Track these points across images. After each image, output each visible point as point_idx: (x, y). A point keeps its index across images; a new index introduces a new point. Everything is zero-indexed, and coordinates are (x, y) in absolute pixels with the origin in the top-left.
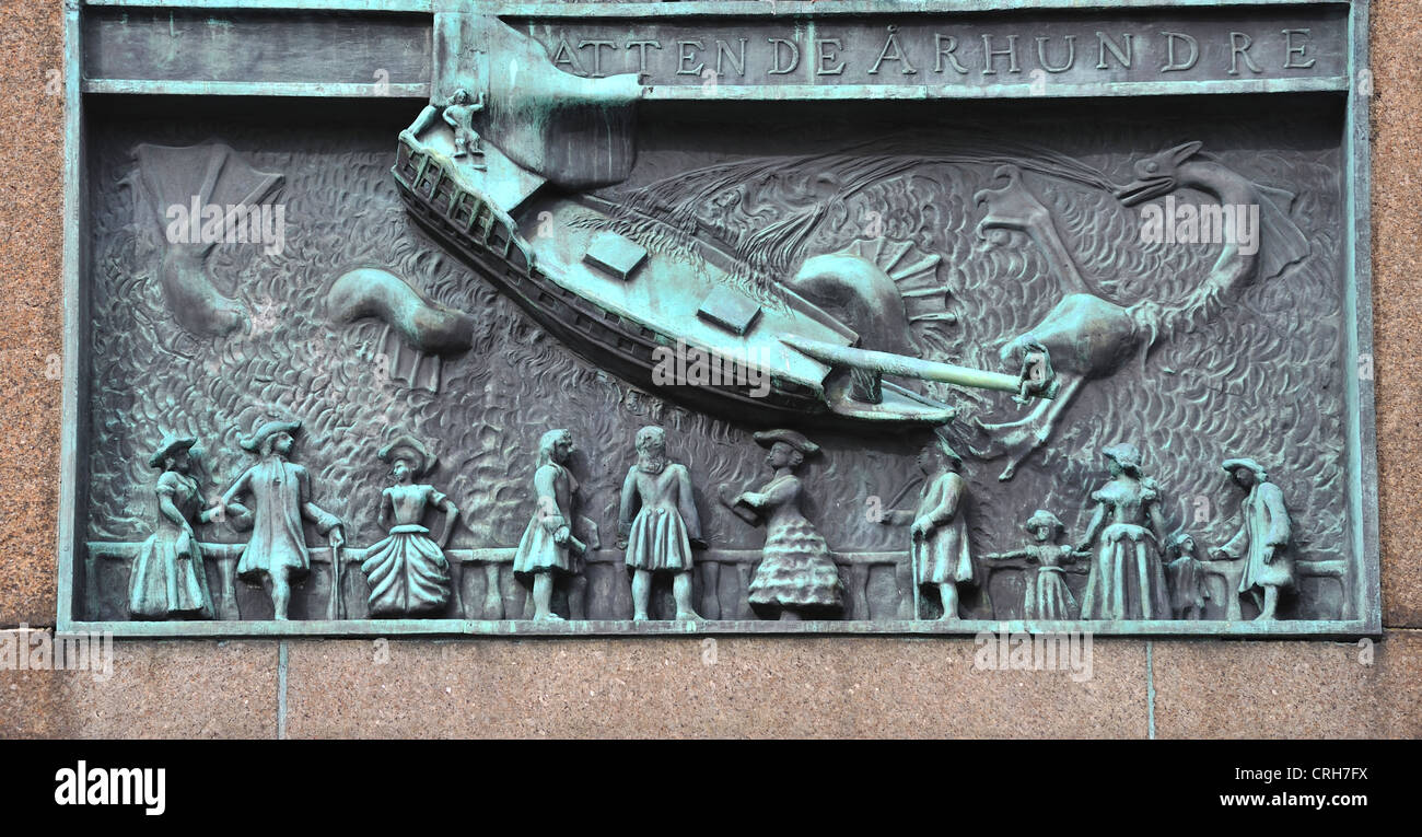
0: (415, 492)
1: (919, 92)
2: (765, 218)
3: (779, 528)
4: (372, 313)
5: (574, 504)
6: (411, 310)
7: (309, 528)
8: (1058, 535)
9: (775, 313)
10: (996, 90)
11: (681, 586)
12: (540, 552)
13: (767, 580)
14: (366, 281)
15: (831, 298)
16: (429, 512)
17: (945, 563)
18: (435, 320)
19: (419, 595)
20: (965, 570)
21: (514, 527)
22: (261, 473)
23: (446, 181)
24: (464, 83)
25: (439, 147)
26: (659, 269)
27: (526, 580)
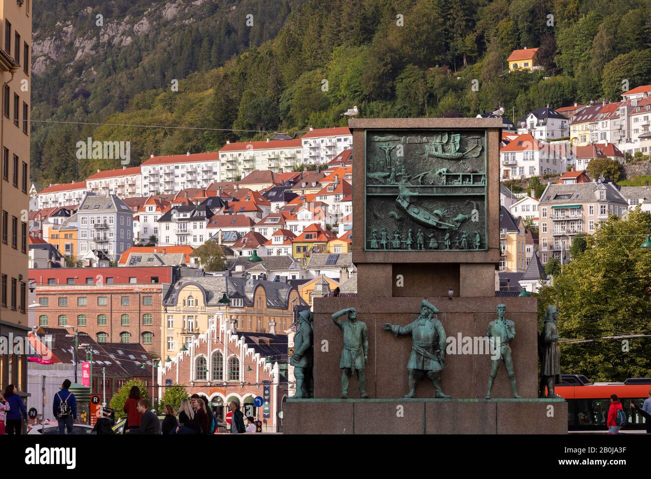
0: (397, 235)
1: (445, 195)
2: (430, 206)
3: (432, 240)
4: (393, 216)
5: (412, 236)
6: (397, 216)
7: (387, 239)
8: (458, 239)
9: (432, 217)
10: (452, 195)
11: (423, 246)
12: (409, 242)
13: (431, 245)
14: (392, 213)
15: (437, 215)
16: (399, 237)
17: (448, 243)
18: (399, 218)
19: (398, 246)
20: (450, 244)
21: (406, 239)
22: (383, 233)
23: (400, 205)
24: (402, 194)
25: (400, 201)
26: (420, 213)
27: (408, 245)
